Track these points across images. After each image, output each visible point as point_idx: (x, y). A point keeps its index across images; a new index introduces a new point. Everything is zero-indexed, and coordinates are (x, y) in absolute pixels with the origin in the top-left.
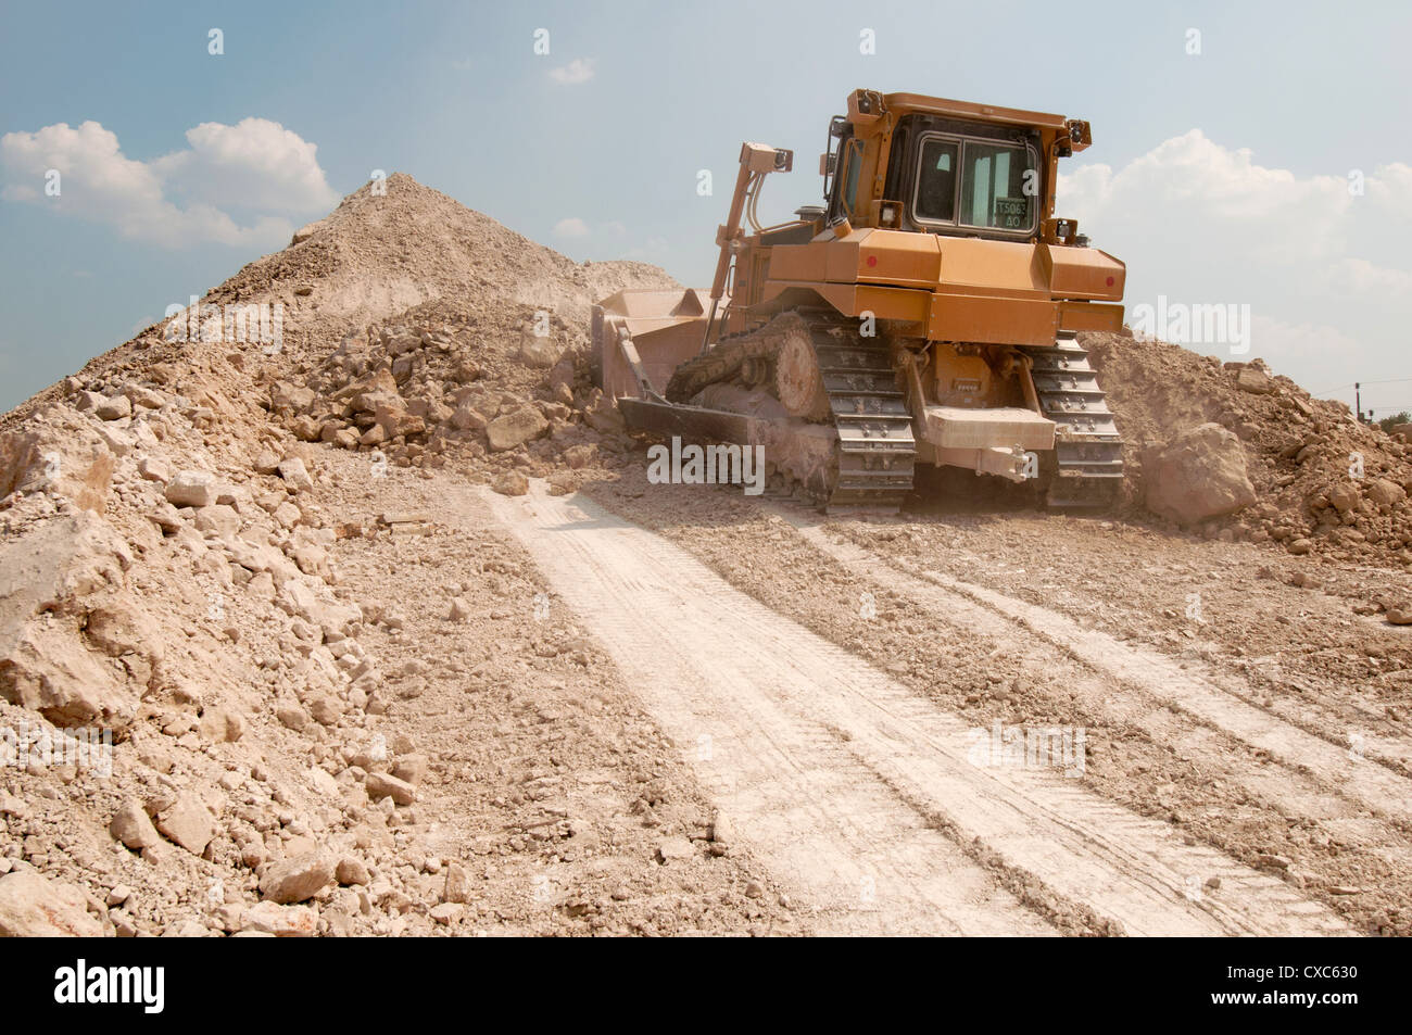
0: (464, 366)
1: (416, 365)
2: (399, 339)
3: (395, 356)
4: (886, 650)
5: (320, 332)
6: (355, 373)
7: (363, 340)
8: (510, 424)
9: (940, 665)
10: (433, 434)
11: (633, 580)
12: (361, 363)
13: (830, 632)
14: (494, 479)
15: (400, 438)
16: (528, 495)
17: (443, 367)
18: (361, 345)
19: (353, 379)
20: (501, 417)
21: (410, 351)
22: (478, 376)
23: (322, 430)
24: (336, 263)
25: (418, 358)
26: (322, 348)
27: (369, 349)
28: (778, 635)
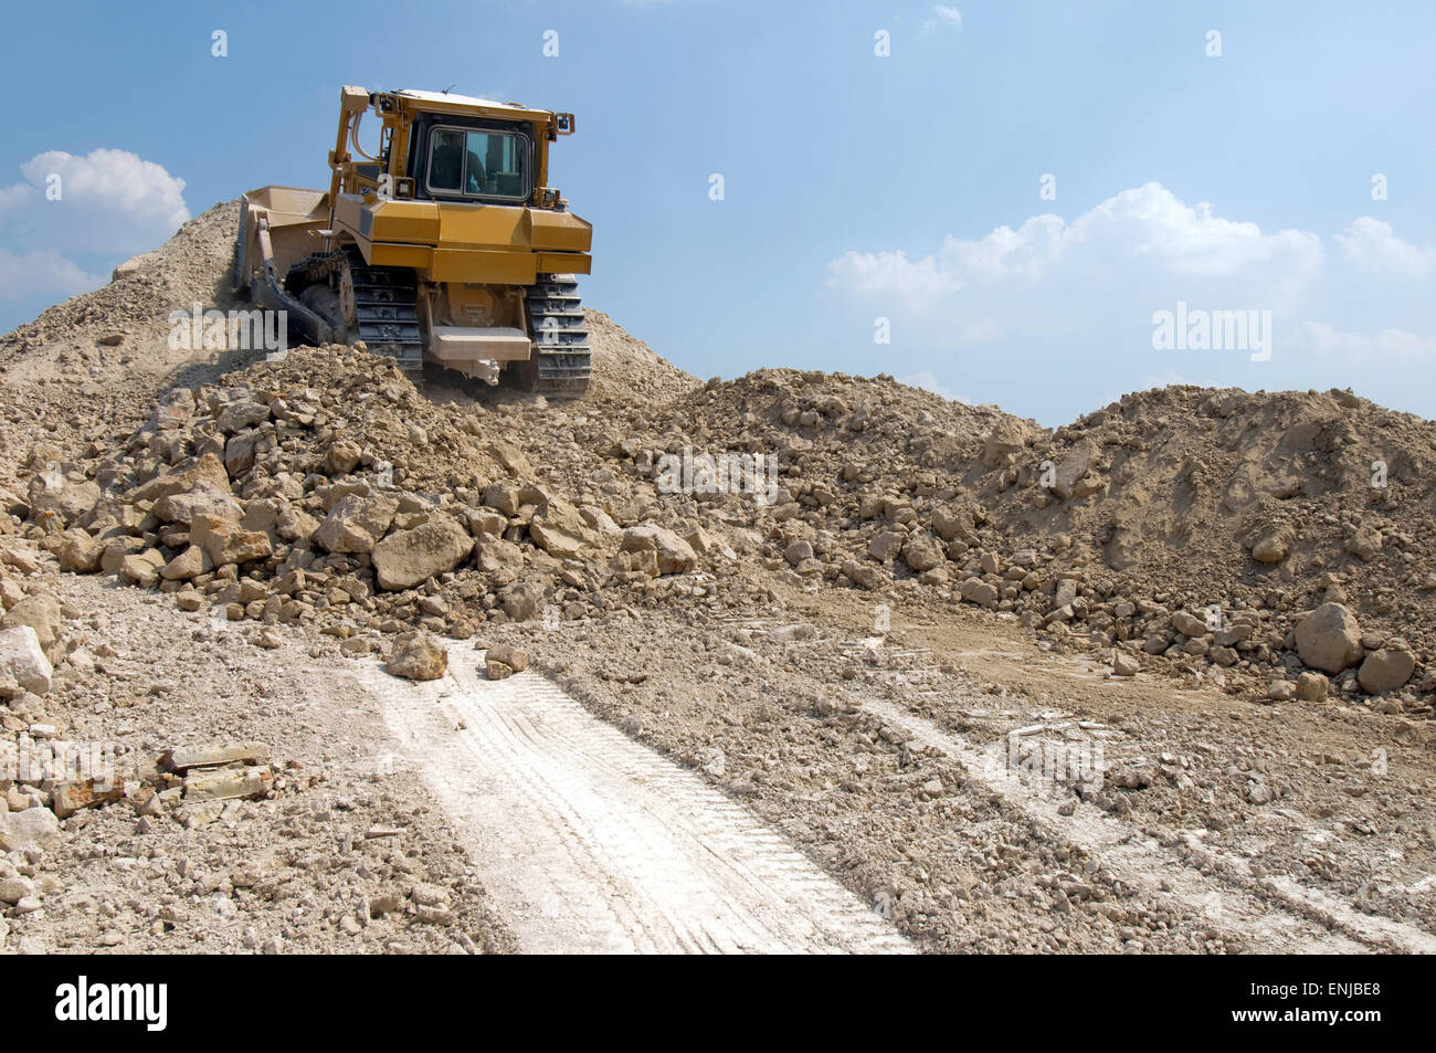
0: (337, 450)
1: (261, 447)
2: (235, 408)
3: (229, 434)
5: (130, 396)
6: (167, 458)
7: (185, 409)
8: (411, 545)
10: (284, 561)
12: (176, 444)
14: (386, 645)
15: (230, 569)
16: (447, 678)
17: (304, 451)
18: (182, 416)
19: (164, 468)
20: (398, 534)
21: (253, 425)
22: (361, 466)
23: (101, 554)
24: (163, 303)
25: (264, 437)
26: (132, 419)
27: (191, 423)
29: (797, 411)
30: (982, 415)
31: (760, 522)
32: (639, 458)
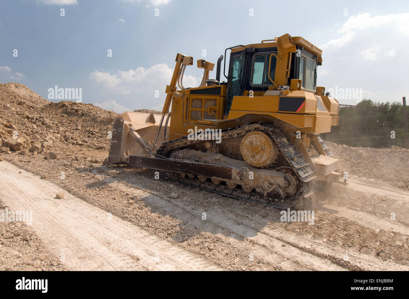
4: (136, 218)
9: (155, 222)
11: (36, 196)
13: (115, 212)
28: (97, 215)
29: (70, 110)
30: (110, 112)
31: (60, 132)
32: (33, 118)
